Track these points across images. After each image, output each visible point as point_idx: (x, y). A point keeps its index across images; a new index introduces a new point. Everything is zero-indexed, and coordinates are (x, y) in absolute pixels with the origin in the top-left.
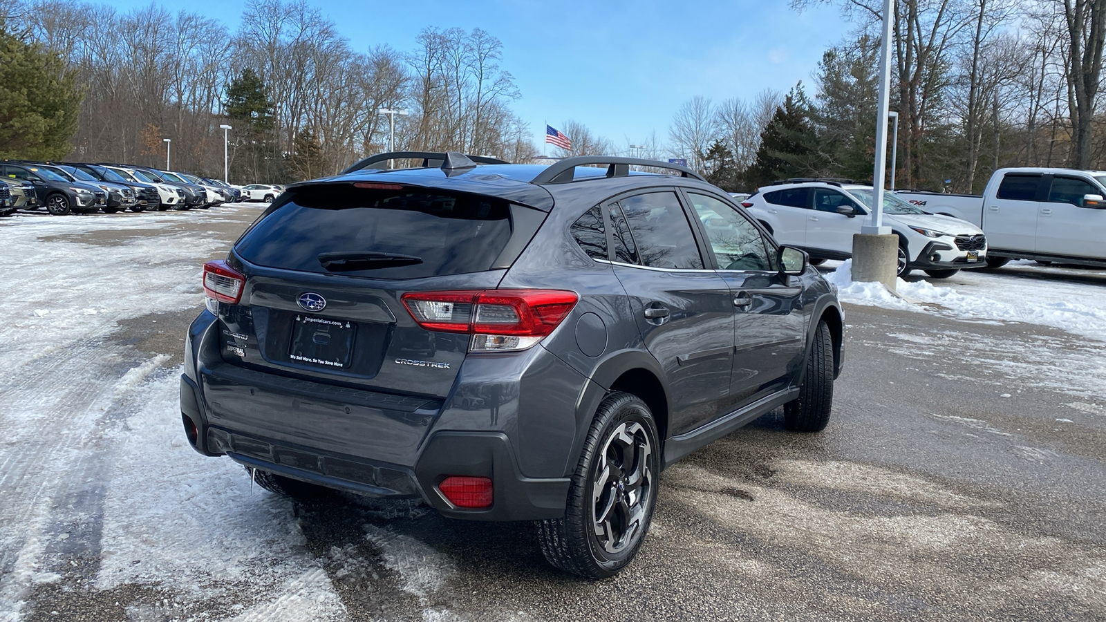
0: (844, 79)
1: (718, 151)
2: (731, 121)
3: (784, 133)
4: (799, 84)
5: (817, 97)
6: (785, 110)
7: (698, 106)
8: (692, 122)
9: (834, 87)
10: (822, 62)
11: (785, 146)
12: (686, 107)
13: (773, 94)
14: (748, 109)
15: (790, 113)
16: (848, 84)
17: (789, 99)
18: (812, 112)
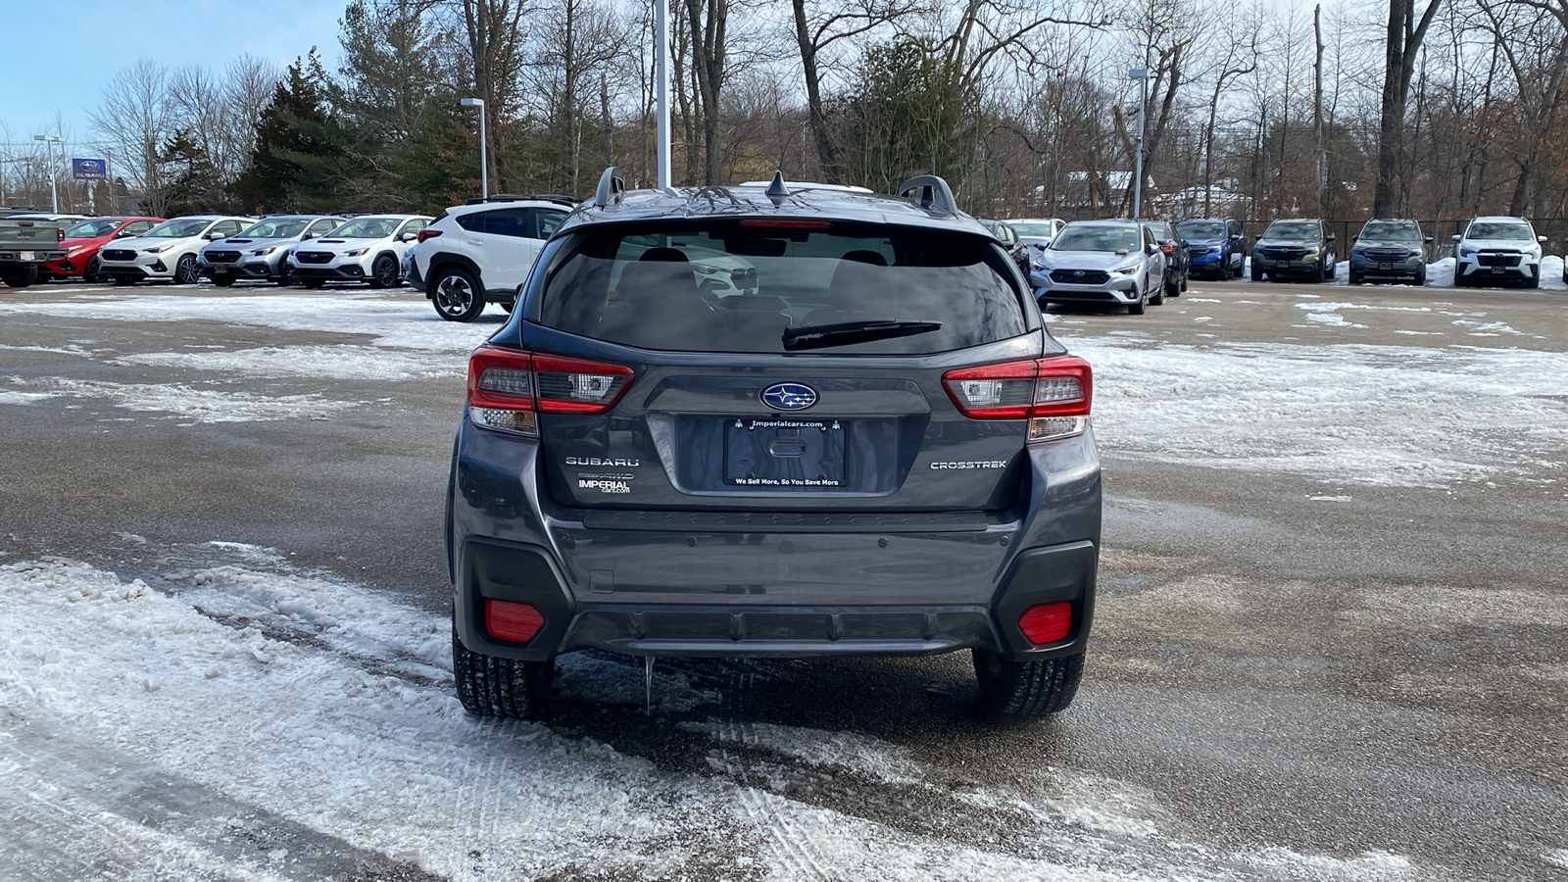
0: (379, 47)
1: (181, 147)
2: (191, 102)
3: (293, 123)
4: (312, 52)
5: (341, 71)
6: (288, 88)
7: (145, 75)
8: (136, 100)
9: (363, 57)
10: (344, 19)
11: (292, 141)
12: (124, 76)
13: (254, 62)
14: (217, 85)
15: (297, 94)
16: (383, 56)
17: (295, 73)
18: (335, 93)
